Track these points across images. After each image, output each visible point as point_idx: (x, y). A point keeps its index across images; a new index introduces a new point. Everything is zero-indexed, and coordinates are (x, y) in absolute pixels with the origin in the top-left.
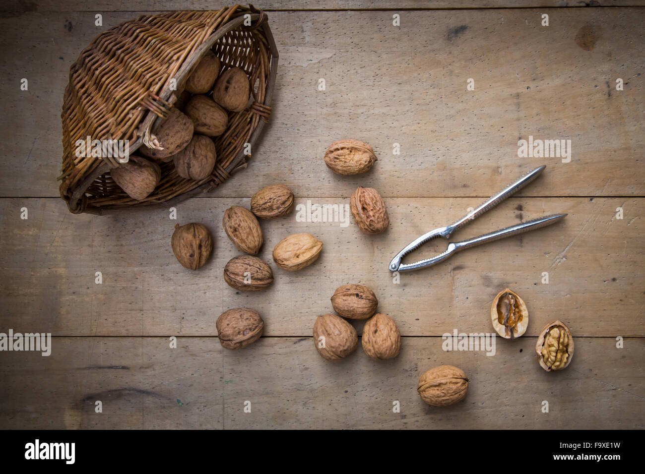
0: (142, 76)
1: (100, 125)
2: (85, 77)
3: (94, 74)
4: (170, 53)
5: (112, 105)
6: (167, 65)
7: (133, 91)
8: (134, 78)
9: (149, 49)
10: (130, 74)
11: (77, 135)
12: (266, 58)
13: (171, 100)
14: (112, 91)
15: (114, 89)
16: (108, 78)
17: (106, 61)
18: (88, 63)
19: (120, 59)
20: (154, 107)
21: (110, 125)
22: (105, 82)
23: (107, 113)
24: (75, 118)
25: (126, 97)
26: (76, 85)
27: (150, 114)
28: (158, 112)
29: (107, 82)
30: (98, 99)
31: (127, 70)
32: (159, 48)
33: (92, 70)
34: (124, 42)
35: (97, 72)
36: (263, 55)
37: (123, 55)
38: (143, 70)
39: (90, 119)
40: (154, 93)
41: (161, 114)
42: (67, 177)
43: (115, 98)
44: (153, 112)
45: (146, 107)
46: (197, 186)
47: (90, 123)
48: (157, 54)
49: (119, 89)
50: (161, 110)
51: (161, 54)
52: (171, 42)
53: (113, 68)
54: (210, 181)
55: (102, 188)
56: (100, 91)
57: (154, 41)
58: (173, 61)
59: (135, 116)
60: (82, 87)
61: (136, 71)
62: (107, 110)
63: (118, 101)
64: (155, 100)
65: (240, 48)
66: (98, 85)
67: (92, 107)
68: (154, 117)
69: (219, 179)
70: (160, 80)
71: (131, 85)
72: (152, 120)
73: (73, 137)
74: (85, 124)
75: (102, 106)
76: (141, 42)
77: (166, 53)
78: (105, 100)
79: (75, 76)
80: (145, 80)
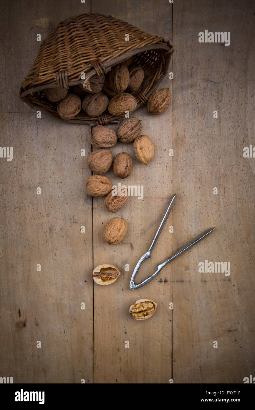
0: (98, 49)
1: (63, 62)
2: (66, 32)
3: (71, 33)
4: (118, 44)
5: (75, 55)
6: (114, 50)
7: (90, 54)
8: (93, 47)
9: (107, 36)
10: (92, 44)
11: (47, 61)
12: (160, 72)
13: (107, 69)
14: (78, 48)
15: (79, 47)
16: (79, 40)
17: (82, 30)
18: (72, 25)
19: (90, 33)
20: (98, 68)
21: (68, 65)
22: (76, 41)
23: (70, 57)
24: (50, 51)
25: (84, 55)
26: (59, 34)
27: (94, 70)
28: (98, 72)
29: (77, 42)
30: (68, 48)
31: (91, 41)
32: (113, 39)
33: (71, 31)
34: (96, 25)
35: (74, 34)
36: (159, 70)
37: (92, 32)
38: (100, 46)
39: (59, 56)
40: (101, 61)
41: (99, 74)
42: (30, 79)
43: (78, 52)
44: (95, 70)
45: (93, 66)
46: (88, 120)
47: (58, 58)
48: (111, 41)
49: (82, 49)
50: (100, 72)
51: (113, 43)
52: (121, 39)
53: (84, 36)
54: (97, 121)
55: (39, 94)
56: (71, 44)
57: (112, 33)
58: (118, 50)
59: (85, 68)
60: (62, 37)
61: (96, 44)
62: (70, 56)
63: (79, 55)
64: (100, 65)
65: (149, 60)
66: (71, 40)
67: (63, 50)
68: (94, 73)
69: (102, 122)
70: (107, 56)
71: (90, 50)
72: (93, 74)
73: (44, 61)
74: (55, 57)
75: (68, 53)
76: (105, 30)
77: (116, 44)
78: (72, 50)
79: (60, 28)
80: (99, 51)
